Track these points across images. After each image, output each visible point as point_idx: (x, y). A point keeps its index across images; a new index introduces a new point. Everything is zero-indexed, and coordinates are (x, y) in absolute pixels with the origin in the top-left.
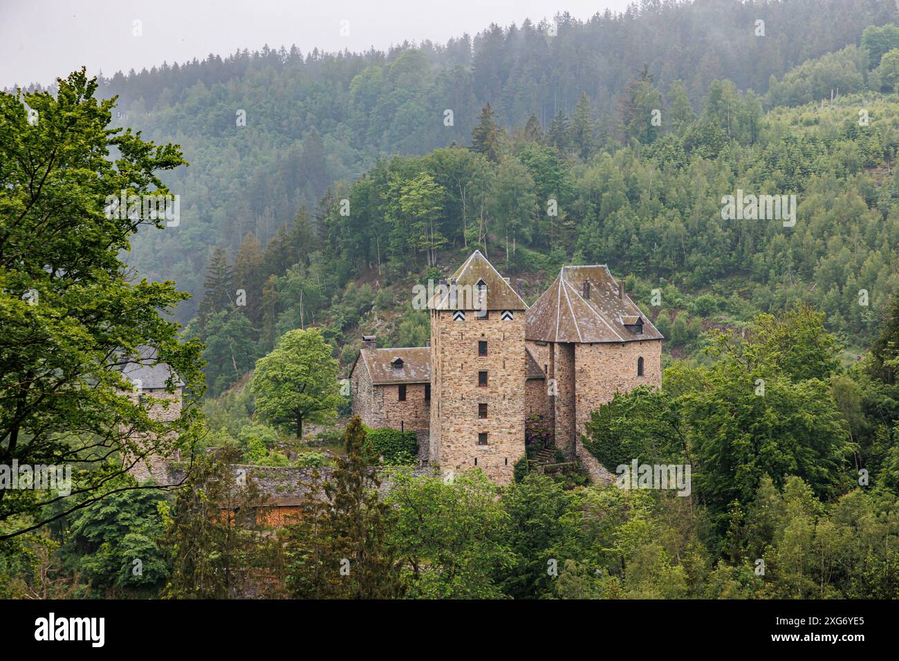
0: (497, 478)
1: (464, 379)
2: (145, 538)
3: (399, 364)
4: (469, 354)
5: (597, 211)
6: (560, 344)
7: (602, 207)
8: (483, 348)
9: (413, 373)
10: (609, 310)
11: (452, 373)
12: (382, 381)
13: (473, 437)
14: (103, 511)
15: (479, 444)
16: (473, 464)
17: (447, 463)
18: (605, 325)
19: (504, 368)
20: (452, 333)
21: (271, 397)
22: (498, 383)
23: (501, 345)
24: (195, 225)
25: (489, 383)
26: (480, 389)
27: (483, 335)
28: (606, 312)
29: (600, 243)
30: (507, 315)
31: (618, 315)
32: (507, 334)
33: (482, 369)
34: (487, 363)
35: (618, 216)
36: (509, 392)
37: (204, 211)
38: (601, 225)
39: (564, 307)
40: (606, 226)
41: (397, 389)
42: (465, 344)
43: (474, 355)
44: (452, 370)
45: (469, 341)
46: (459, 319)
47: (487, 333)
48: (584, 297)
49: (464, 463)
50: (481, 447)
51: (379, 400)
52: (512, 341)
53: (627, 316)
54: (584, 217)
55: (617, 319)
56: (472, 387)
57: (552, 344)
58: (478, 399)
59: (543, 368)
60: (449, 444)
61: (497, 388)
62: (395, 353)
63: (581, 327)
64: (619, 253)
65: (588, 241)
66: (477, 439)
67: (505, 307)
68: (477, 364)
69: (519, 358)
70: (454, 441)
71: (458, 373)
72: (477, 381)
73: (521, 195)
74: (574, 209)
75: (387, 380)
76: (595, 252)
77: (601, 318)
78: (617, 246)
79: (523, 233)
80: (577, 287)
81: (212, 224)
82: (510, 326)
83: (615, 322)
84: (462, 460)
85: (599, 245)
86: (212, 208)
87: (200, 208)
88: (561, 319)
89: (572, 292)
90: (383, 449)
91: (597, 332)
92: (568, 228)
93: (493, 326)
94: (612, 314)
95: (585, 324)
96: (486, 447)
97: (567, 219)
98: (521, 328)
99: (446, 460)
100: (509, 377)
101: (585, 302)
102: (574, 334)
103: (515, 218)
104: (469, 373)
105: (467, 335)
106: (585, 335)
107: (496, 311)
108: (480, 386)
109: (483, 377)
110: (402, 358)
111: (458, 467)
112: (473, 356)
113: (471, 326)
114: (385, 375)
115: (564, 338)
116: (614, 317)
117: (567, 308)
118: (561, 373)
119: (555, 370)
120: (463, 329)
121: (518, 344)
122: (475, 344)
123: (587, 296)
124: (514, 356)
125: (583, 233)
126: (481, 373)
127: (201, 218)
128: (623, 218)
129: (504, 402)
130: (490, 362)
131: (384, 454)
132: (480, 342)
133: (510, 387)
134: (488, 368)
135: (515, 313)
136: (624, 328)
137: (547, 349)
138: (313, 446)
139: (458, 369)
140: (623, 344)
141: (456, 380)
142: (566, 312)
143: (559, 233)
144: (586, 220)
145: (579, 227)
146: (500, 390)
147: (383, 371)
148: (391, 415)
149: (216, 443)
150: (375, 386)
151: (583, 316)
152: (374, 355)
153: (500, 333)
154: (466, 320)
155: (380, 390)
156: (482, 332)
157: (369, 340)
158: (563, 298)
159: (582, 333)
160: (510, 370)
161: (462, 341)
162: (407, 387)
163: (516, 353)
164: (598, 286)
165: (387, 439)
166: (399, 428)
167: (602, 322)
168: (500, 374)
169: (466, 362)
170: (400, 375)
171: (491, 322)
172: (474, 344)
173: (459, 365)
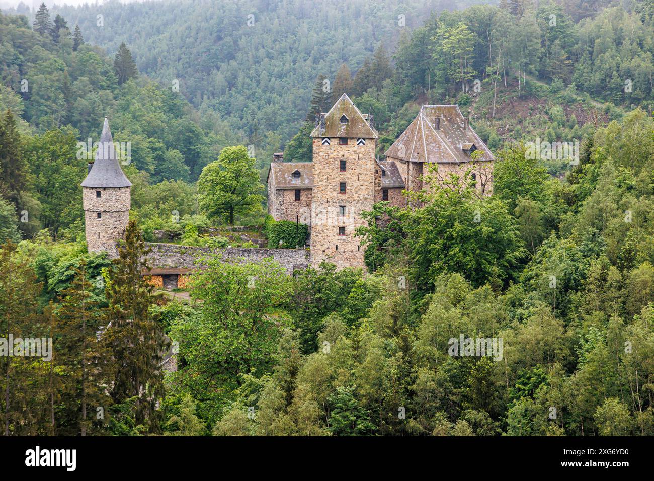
0: (352, 260)
1: (329, 187)
2: (91, 294)
3: (297, 174)
4: (333, 170)
5: (591, 53)
6: (413, 162)
7: (595, 50)
8: (343, 165)
9: (307, 181)
10: (453, 138)
11: (320, 183)
12: (283, 186)
13: (335, 230)
14: (66, 273)
15: (340, 235)
16: (335, 249)
17: (315, 248)
18: (446, 150)
19: (358, 180)
20: (321, 154)
21: (208, 195)
22: (353, 191)
23: (356, 163)
24: (361, 54)
25: (347, 191)
26: (341, 195)
27: (343, 156)
28: (451, 140)
29: (590, 77)
30: (361, 142)
31: (459, 142)
32: (361, 156)
33: (342, 181)
34: (346, 176)
35: (605, 57)
36: (361, 198)
37: (369, 44)
38: (593, 64)
39: (419, 135)
40: (596, 64)
41: (294, 192)
42: (330, 162)
43: (337, 170)
44: (320, 181)
45: (333, 160)
46: (326, 144)
47: (346, 154)
48: (435, 129)
49: (328, 248)
50: (340, 237)
51: (280, 199)
52: (364, 160)
53: (467, 143)
54: (580, 58)
55: (458, 146)
56: (335, 193)
57: (409, 162)
58: (339, 202)
59: (404, 180)
60: (317, 234)
61: (353, 195)
62: (296, 166)
63: (428, 151)
64: (603, 85)
65: (581, 76)
66: (338, 231)
67: (359, 136)
68: (339, 177)
69: (369, 173)
70: (321, 232)
71: (324, 183)
72: (338, 189)
73: (531, 41)
74: (573, 51)
75: (287, 186)
76: (586, 84)
77: (445, 144)
78: (602, 80)
79: (530, 69)
80: (431, 121)
81: (373, 53)
82: (363, 150)
83: (456, 148)
84: (327, 246)
85: (589, 79)
86: (375, 42)
87: (366, 41)
88: (416, 145)
89: (427, 125)
90: (282, 236)
91: (440, 154)
92: (568, 65)
93: (351, 150)
94: (455, 142)
95: (432, 148)
96: (344, 237)
97: (568, 58)
98: (371, 151)
99: (315, 246)
100: (362, 187)
101: (435, 132)
102: (423, 156)
103: (525, 57)
104: (333, 183)
105: (332, 156)
106: (431, 156)
107: (353, 138)
108: (340, 193)
109: (343, 187)
110: (300, 170)
111: (324, 251)
112: (335, 171)
113: (335, 149)
114: (285, 182)
115: (416, 158)
116: (456, 144)
117: (421, 136)
118: (413, 184)
119: (410, 182)
120: (329, 151)
121: (369, 163)
122: (338, 163)
123: (438, 128)
124: (365, 172)
125: (579, 70)
126: (341, 184)
127: (366, 49)
128: (608, 60)
129: (358, 205)
130: (348, 175)
131: (282, 239)
132: (341, 161)
133: (362, 195)
134: (346, 180)
135: (367, 141)
136: (462, 153)
137: (406, 166)
138: (237, 231)
139: (325, 180)
140: (459, 164)
141: (323, 188)
142: (420, 139)
143: (561, 69)
144: (581, 60)
145: (576, 64)
146: (355, 196)
147: (285, 179)
148: (289, 211)
149: (164, 226)
150: (277, 190)
151: (431, 143)
152: (280, 167)
153: (356, 155)
154: (331, 144)
155: (281, 192)
156: (343, 153)
157: (278, 156)
158: (420, 129)
159: (428, 155)
160: (363, 182)
161: (328, 159)
162: (301, 191)
163: (367, 170)
164: (449, 121)
165: (285, 228)
166: (295, 221)
167: (444, 146)
168: (355, 185)
169: (330, 175)
170: (297, 182)
171: (348, 146)
172: (336, 162)
173: (326, 177)
